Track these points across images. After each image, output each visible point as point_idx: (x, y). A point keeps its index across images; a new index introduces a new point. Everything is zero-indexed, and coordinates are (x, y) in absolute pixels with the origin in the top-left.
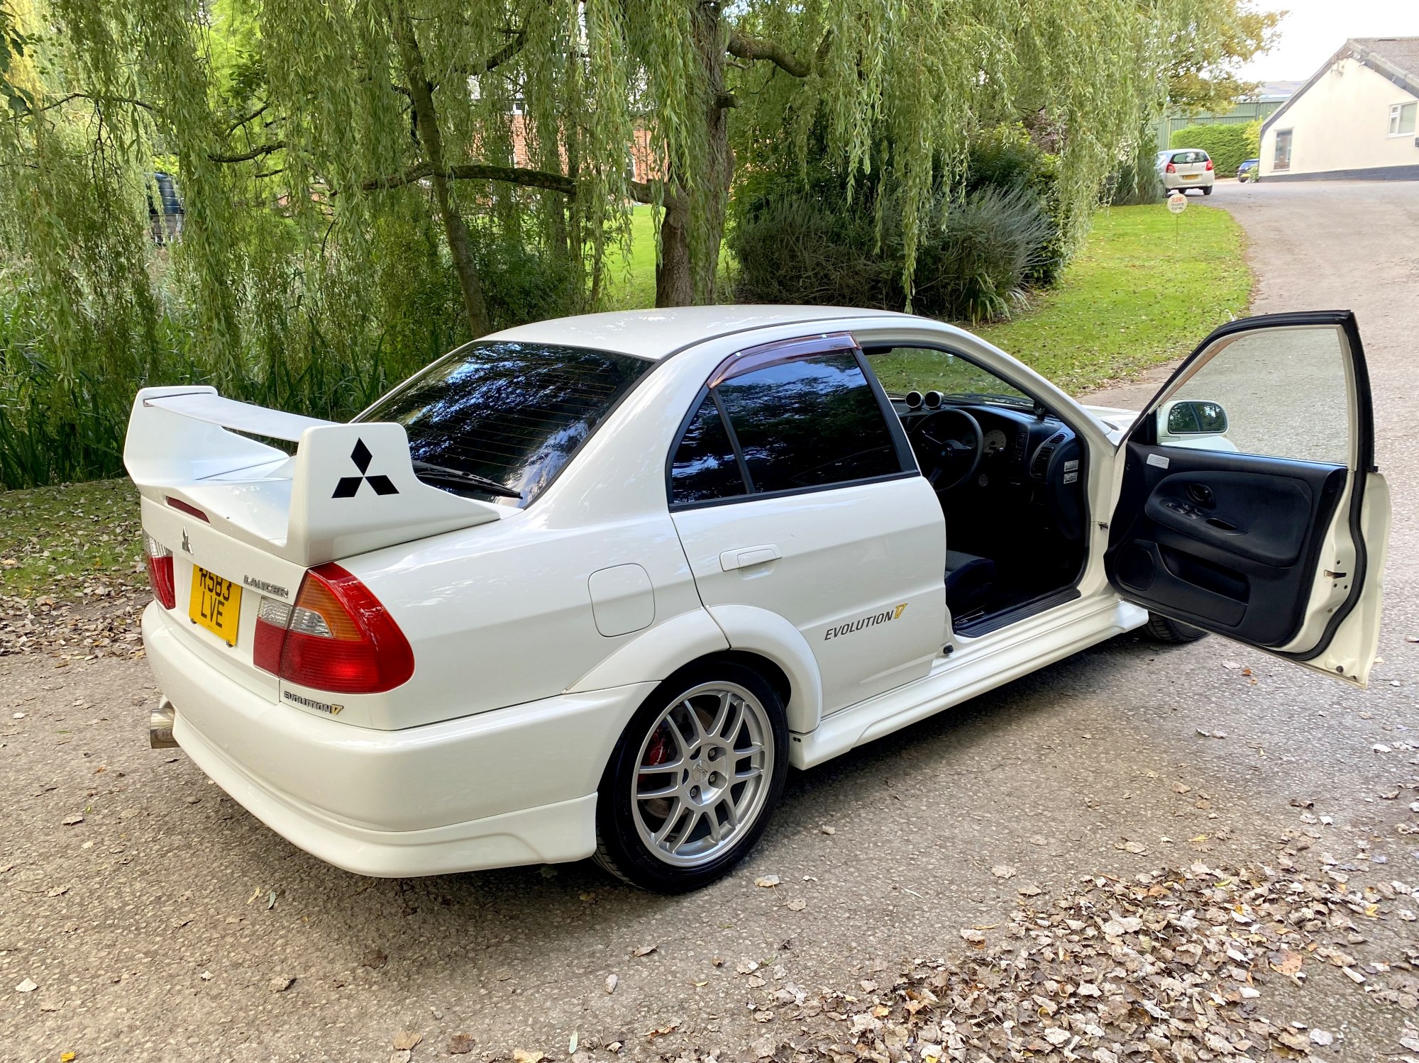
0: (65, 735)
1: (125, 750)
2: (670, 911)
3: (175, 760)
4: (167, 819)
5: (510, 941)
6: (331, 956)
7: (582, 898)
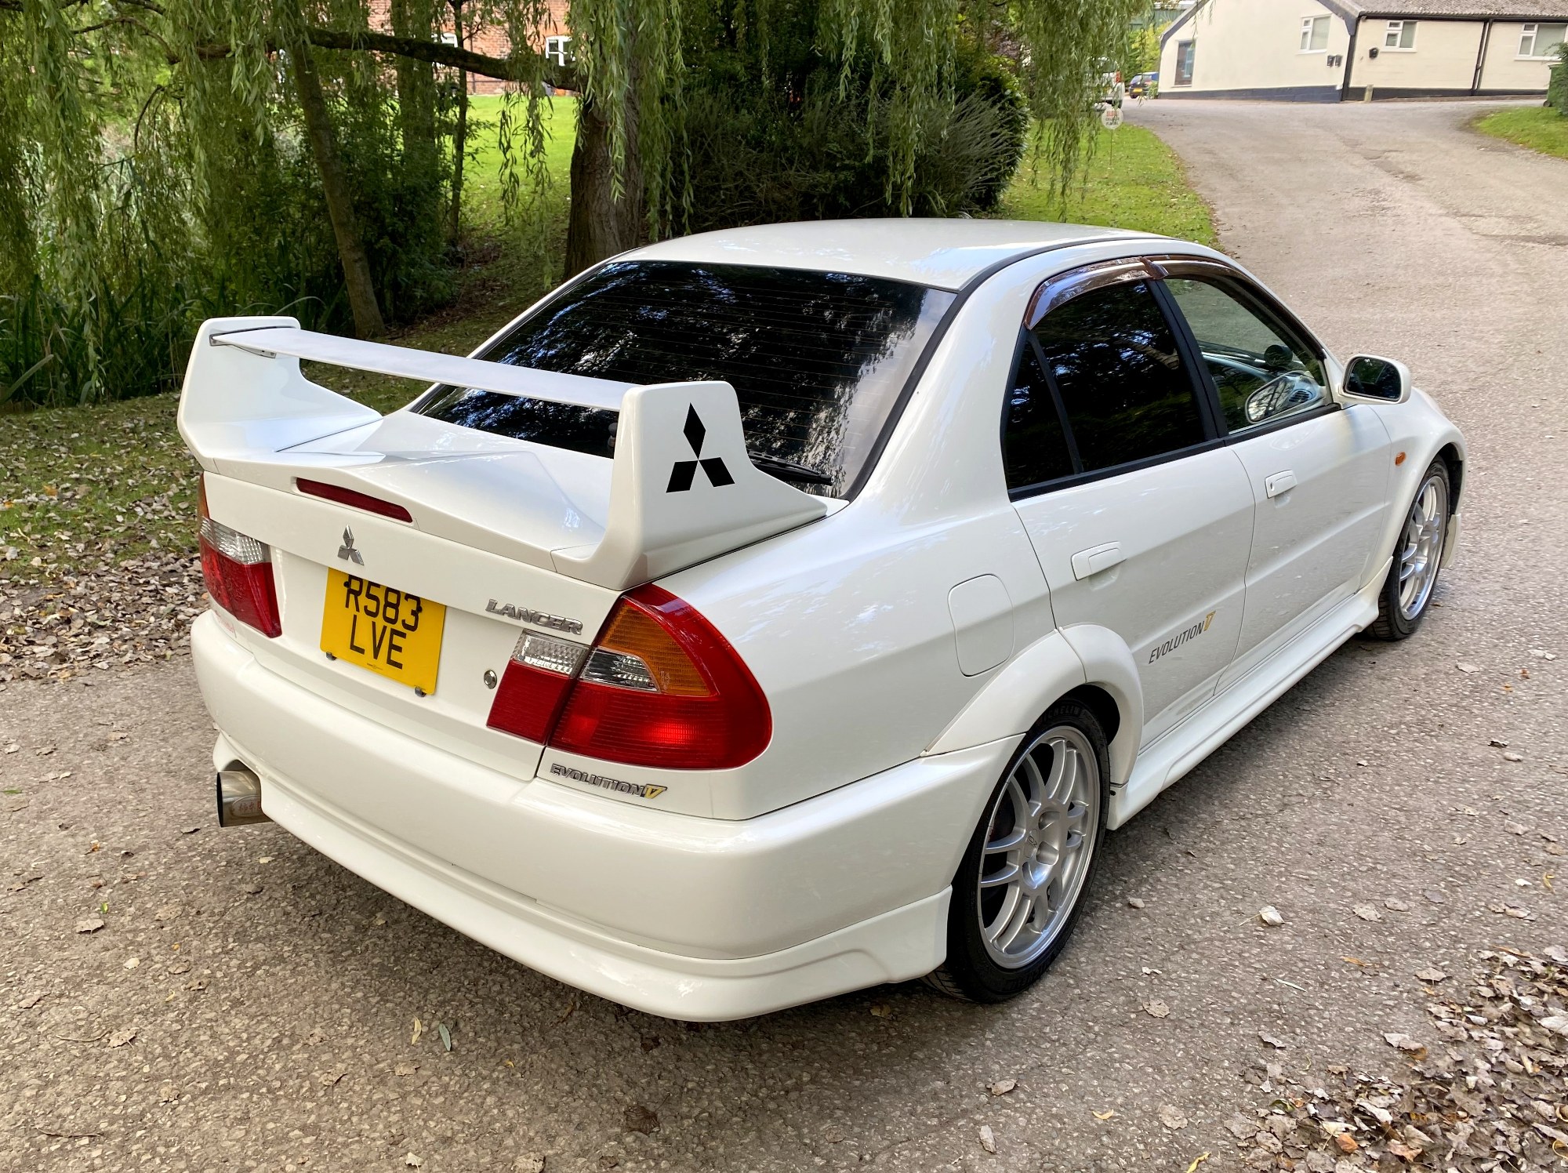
0: (15, 797)
1: (116, 816)
2: (999, 1025)
3: (196, 830)
4: (227, 918)
5: (812, 1081)
6: (576, 1118)
7: (875, 1012)
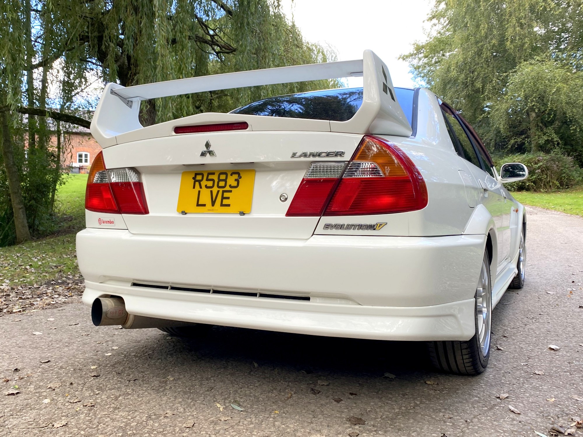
7: (428, 383)
